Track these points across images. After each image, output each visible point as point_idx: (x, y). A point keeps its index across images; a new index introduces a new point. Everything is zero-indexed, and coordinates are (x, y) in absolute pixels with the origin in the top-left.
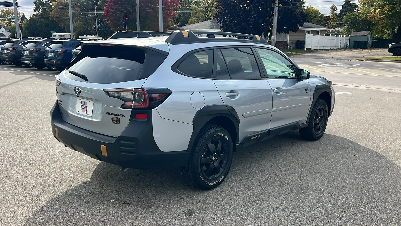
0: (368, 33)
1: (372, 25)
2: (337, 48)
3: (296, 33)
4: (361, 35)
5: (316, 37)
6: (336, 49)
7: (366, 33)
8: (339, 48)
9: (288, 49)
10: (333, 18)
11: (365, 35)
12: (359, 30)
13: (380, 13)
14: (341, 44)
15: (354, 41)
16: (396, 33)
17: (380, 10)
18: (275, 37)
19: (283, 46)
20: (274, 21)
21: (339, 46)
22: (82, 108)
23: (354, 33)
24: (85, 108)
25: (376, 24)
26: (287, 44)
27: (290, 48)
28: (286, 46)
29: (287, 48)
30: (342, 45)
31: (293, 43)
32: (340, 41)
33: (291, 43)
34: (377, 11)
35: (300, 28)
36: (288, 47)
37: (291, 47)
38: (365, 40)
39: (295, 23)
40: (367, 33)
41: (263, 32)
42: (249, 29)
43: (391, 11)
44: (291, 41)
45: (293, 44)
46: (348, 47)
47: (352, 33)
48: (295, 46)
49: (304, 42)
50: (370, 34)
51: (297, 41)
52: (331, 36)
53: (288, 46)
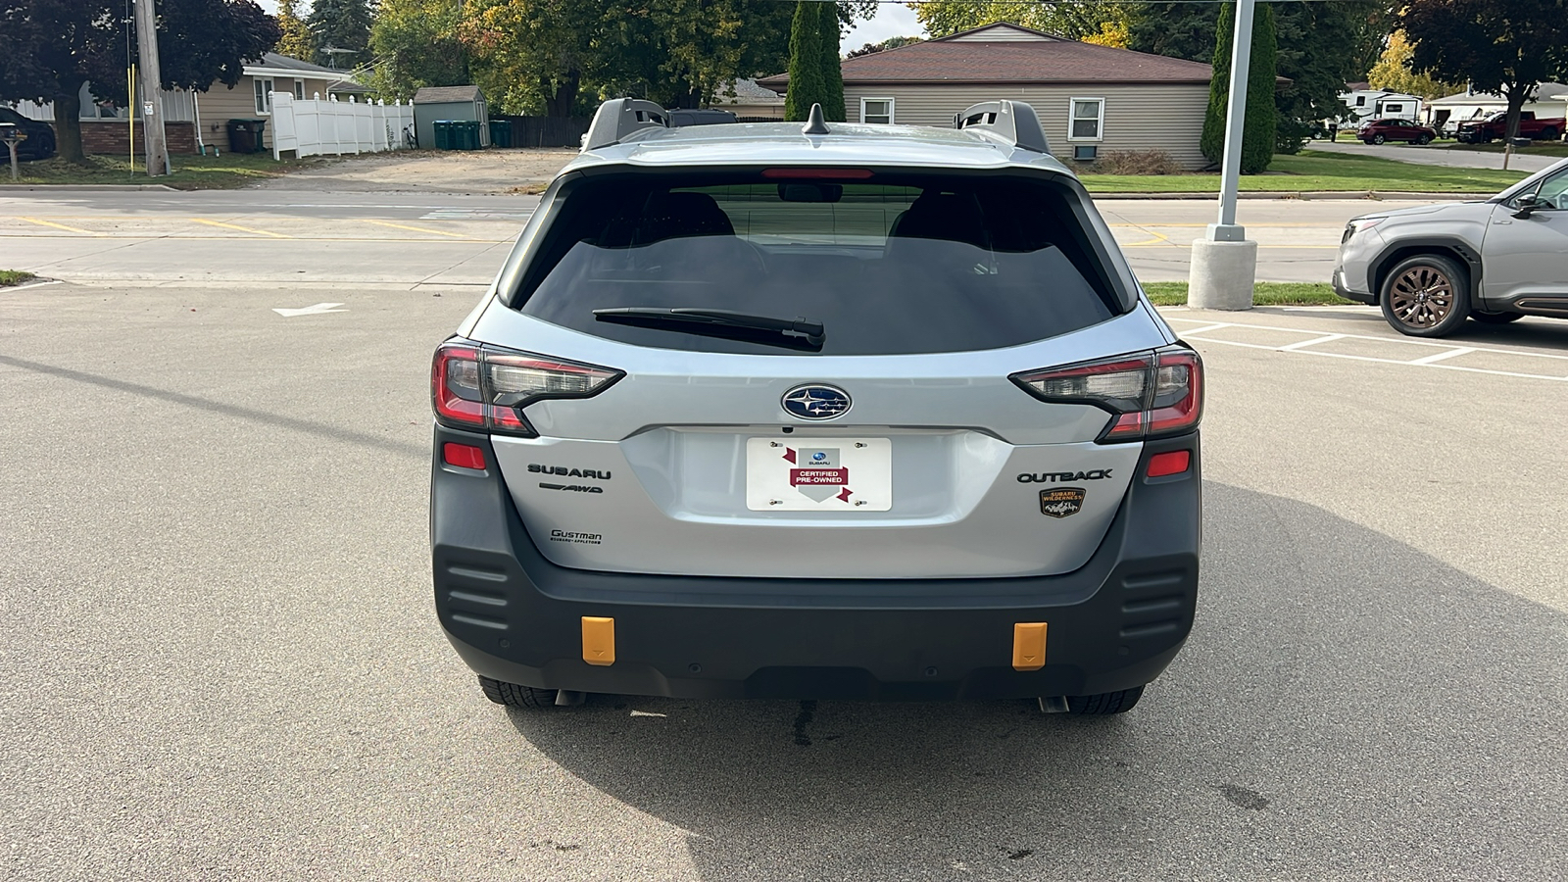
0: (475, 92)
1: (473, 64)
2: (380, 150)
3: (230, 88)
4: (452, 100)
5: (304, 105)
6: (380, 153)
7: (468, 95)
8: (387, 146)
9: (201, 154)
10: (292, 32)
11: (464, 101)
12: (437, 83)
13: (498, 22)
14: (391, 136)
15: (436, 124)
16: (554, 95)
17: (496, 11)
18: (159, 105)
19: (177, 141)
20: (141, 34)
21: (387, 141)
22: (800, 483)
23: (427, 93)
24: (833, 480)
25: (487, 63)
26: (192, 133)
27: (210, 149)
28: (193, 140)
29: (197, 151)
30: (394, 135)
31: (218, 130)
32: (385, 120)
33: (210, 130)
34: (488, 14)
35: (248, 70)
36: (200, 147)
37: (212, 145)
38: (471, 120)
39: (234, 48)
40: (469, 93)
41: (88, 82)
42: (24, 65)
43: (533, 16)
44: (210, 123)
45: (219, 136)
46: (415, 145)
47: (419, 91)
48: (225, 143)
49: (260, 124)
50: (481, 97)
51: (232, 125)
52: (356, 101)
53: (202, 145)
